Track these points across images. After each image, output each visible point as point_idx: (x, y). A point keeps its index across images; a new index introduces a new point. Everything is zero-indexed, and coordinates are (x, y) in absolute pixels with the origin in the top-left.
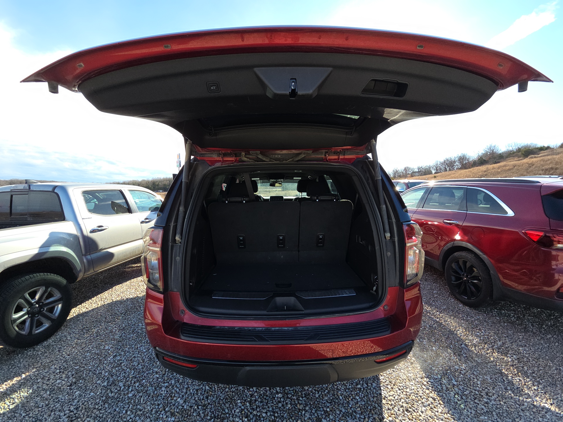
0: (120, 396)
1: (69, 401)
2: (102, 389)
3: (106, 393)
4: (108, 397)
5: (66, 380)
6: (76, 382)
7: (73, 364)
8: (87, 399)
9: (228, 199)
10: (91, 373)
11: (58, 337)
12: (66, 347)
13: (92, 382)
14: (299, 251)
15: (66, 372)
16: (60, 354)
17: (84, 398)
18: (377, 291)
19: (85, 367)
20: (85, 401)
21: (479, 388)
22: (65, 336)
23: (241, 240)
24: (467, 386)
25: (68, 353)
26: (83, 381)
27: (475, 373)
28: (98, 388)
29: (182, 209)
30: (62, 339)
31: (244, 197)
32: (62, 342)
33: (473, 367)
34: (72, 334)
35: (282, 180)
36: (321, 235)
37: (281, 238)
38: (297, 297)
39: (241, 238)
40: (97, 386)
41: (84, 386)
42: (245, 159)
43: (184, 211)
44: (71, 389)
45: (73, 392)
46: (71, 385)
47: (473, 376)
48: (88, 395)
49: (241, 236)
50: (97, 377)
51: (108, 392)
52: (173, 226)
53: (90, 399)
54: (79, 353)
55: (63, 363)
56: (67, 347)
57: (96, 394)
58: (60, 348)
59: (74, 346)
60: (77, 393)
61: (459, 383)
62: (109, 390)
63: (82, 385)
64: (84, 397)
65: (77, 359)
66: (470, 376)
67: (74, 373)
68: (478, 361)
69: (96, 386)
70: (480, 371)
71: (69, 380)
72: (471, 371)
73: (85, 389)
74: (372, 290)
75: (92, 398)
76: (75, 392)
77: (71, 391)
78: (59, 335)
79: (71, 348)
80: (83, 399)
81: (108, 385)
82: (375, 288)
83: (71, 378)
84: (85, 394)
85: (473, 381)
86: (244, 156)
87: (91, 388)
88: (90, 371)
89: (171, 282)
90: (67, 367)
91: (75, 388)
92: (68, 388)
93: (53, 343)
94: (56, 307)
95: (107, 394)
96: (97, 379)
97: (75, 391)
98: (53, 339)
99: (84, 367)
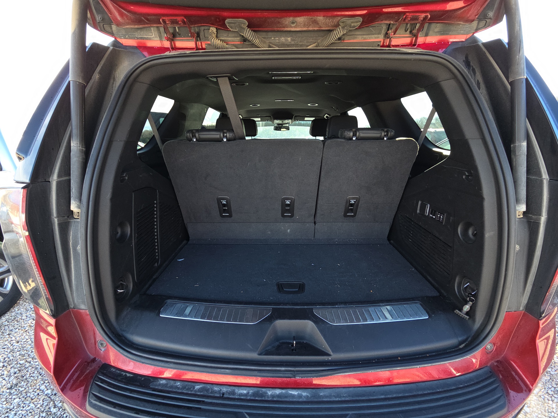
0: (64, 414)
1: (6, 411)
2: (44, 399)
3: (47, 407)
4: (49, 414)
5: (7, 379)
6: (18, 384)
7: (20, 355)
8: (25, 412)
9: (197, 135)
10: (36, 372)
11: (13, 314)
12: (17, 330)
13: (35, 387)
14: (315, 223)
15: (9, 368)
16: (10, 339)
17: (22, 410)
18: (471, 313)
19: (32, 363)
20: (23, 415)
21: (555, 413)
22: (21, 313)
23: (224, 205)
24: (542, 412)
25: (18, 339)
26: (25, 384)
27: (549, 392)
28: (39, 397)
29: (75, 145)
30: (17, 317)
31: (225, 131)
32: (16, 322)
33: (546, 383)
34: (29, 311)
35: (290, 121)
36: (353, 198)
37: (288, 202)
38: (317, 321)
39: (224, 202)
40: (40, 394)
41: (25, 391)
42: (218, 42)
43: (81, 151)
44: (10, 394)
45: (11, 398)
46: (11, 388)
47: (547, 397)
48: (27, 406)
49: (223, 199)
50: (42, 380)
51: (50, 406)
52: (59, 184)
53: (28, 413)
54: (29, 340)
55: (10, 352)
56: (19, 329)
57: (36, 406)
58: (11, 331)
59: (27, 329)
60: (15, 401)
61: (532, 409)
62: (52, 403)
63: (23, 389)
64: (22, 408)
65: (25, 349)
66: (544, 397)
67: (17, 371)
68: (552, 373)
69: (38, 394)
70: (555, 388)
71: (10, 380)
72: (545, 388)
73: (26, 396)
74: (461, 310)
75: (30, 412)
76: (15, 399)
77: (10, 397)
78: (15, 311)
79: (23, 332)
80: (20, 412)
81: (52, 395)
82: (467, 308)
83: (13, 377)
84: (24, 404)
85: (548, 403)
86: (214, 36)
87: (32, 396)
88: (36, 369)
89: (72, 294)
90: (12, 360)
91: (15, 393)
92: (8, 391)
93: (7, 322)
94: (6, 279)
95: (49, 408)
96: (42, 382)
97: (14, 397)
98: (7, 317)
99: (30, 363)
